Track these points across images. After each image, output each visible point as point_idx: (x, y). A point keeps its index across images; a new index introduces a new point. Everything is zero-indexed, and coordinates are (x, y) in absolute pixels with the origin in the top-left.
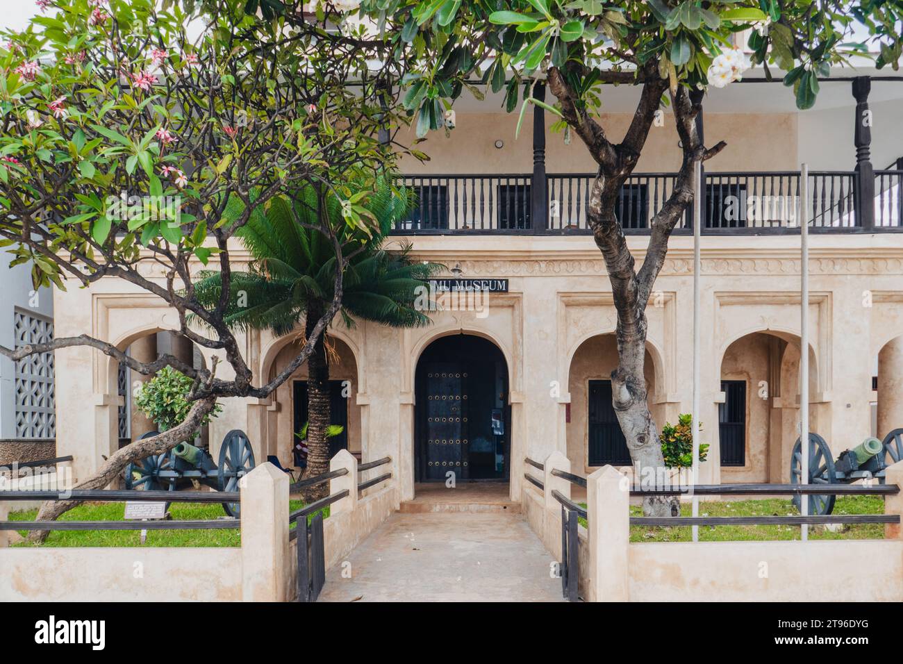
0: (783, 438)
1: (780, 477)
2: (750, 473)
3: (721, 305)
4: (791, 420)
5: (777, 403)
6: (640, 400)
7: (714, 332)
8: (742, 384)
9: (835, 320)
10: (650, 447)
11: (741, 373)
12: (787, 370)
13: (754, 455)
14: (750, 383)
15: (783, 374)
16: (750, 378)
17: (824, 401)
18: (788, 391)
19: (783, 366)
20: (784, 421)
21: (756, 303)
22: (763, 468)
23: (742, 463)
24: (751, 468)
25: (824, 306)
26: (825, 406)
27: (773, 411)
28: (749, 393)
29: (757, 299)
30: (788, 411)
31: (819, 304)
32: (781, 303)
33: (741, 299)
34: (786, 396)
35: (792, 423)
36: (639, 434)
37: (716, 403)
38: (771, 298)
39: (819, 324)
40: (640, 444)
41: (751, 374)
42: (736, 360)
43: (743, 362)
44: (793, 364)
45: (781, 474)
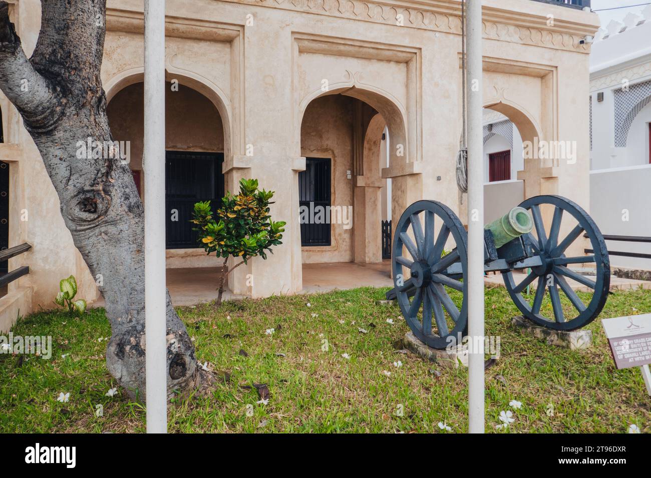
0: (367, 216)
1: (365, 257)
2: (336, 253)
3: (301, 51)
4: (373, 199)
5: (361, 182)
6: (80, 106)
7: (292, 82)
8: (327, 162)
9: (424, 81)
10: (114, 223)
11: (326, 150)
12: (370, 149)
13: (340, 235)
14: (335, 161)
15: (365, 152)
16: (334, 156)
17: (415, 172)
18: (370, 170)
19: (366, 145)
20: (367, 200)
21: (341, 54)
22: (348, 248)
23: (327, 242)
24: (337, 248)
25: (413, 65)
26: (414, 178)
27: (356, 190)
28: (334, 171)
29: (342, 48)
30: (371, 190)
31: (407, 63)
32: (368, 58)
33: (324, 46)
34: (369, 175)
35: (374, 202)
36: (82, 191)
37: (295, 171)
38: (356, 49)
39: (407, 86)
40: (85, 215)
41: (336, 152)
42: (321, 137)
43: (328, 139)
44: (375, 143)
45: (365, 253)
